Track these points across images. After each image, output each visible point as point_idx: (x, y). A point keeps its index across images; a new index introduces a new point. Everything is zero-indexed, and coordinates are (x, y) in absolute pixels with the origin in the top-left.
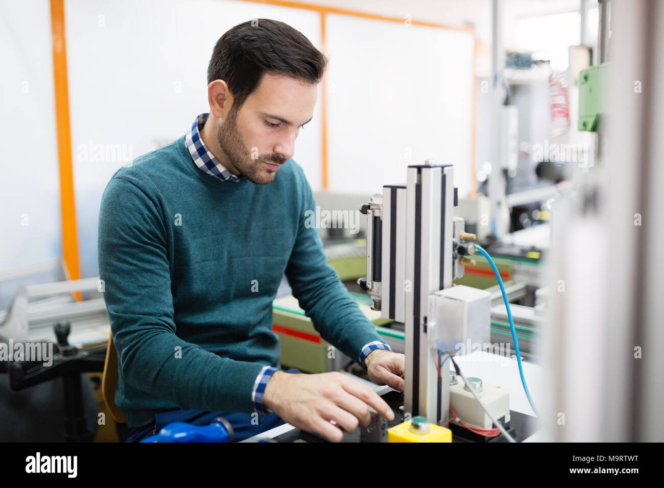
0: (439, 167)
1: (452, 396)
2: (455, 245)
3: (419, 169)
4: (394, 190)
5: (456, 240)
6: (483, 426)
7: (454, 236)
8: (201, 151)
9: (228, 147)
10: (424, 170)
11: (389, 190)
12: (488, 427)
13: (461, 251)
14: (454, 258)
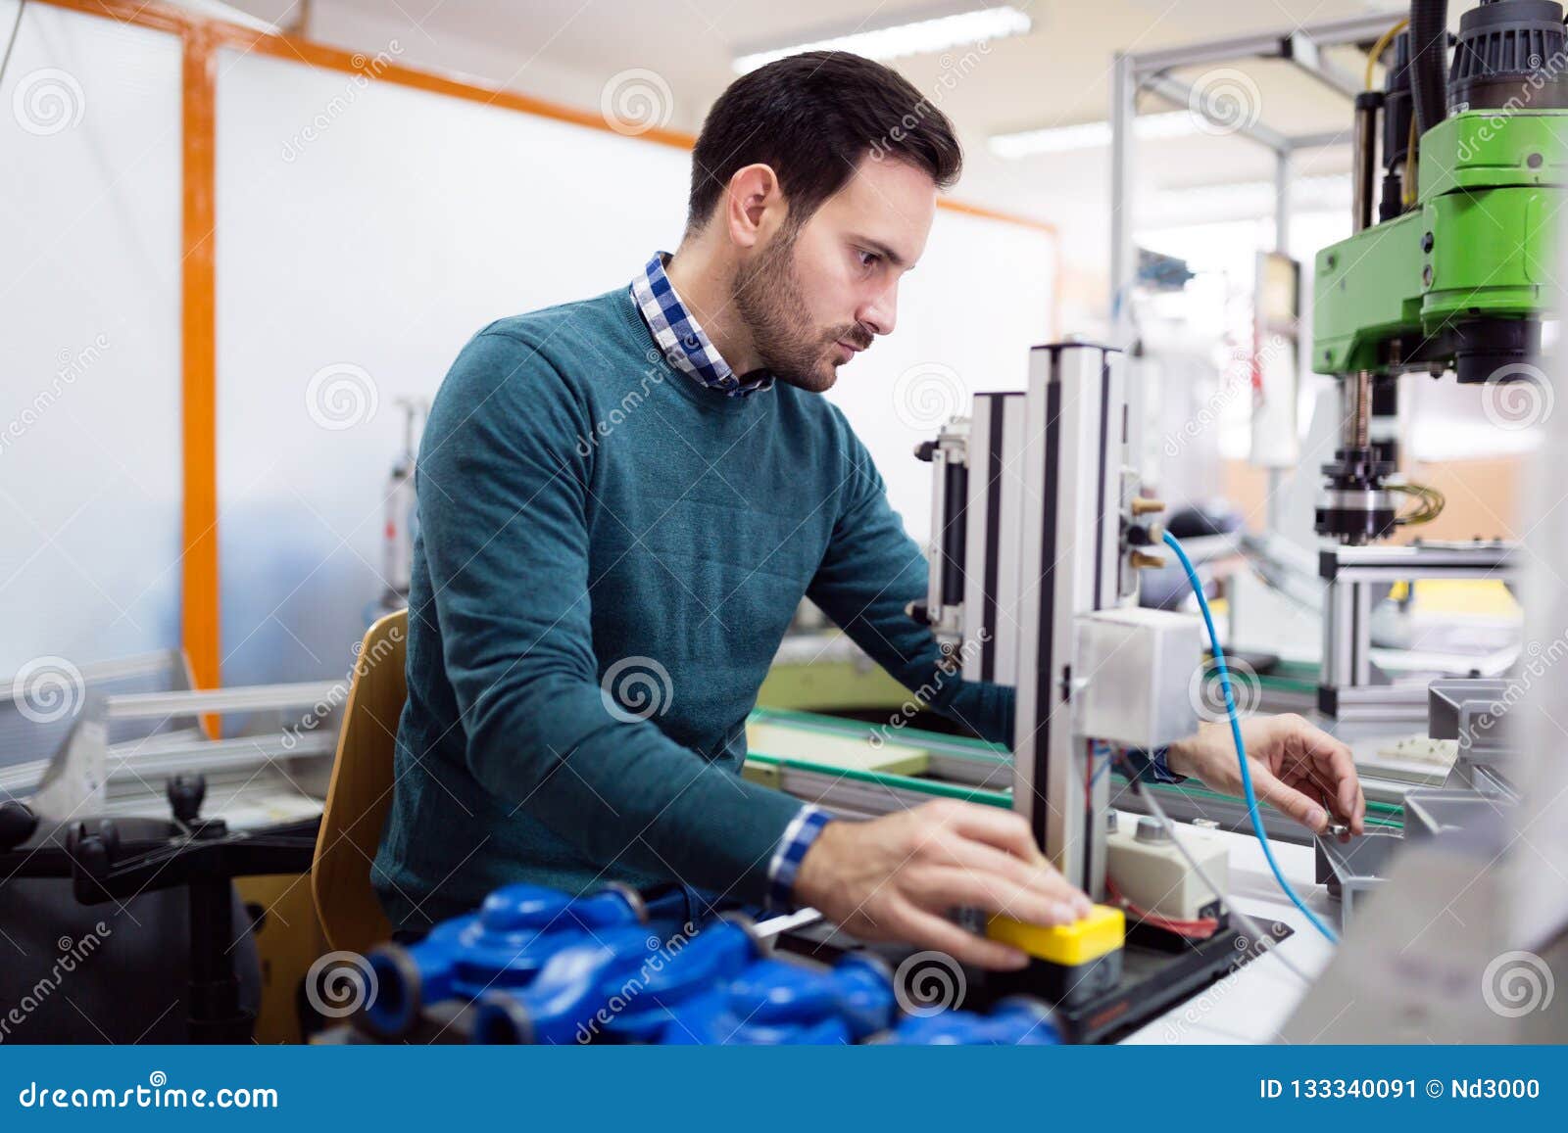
0: (1098, 347)
1: (1112, 853)
2: (1123, 523)
3: (1055, 351)
4: (997, 401)
5: (1126, 513)
6: (1179, 914)
7: (1122, 505)
8: (674, 314)
9: (761, 308)
10: (1067, 355)
11: (986, 402)
12: (1191, 916)
13: (1135, 536)
14: (1122, 551)
